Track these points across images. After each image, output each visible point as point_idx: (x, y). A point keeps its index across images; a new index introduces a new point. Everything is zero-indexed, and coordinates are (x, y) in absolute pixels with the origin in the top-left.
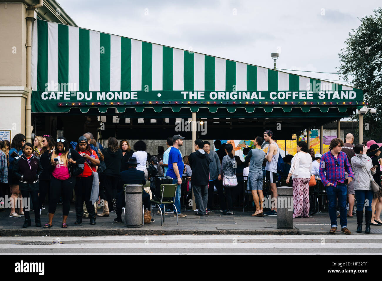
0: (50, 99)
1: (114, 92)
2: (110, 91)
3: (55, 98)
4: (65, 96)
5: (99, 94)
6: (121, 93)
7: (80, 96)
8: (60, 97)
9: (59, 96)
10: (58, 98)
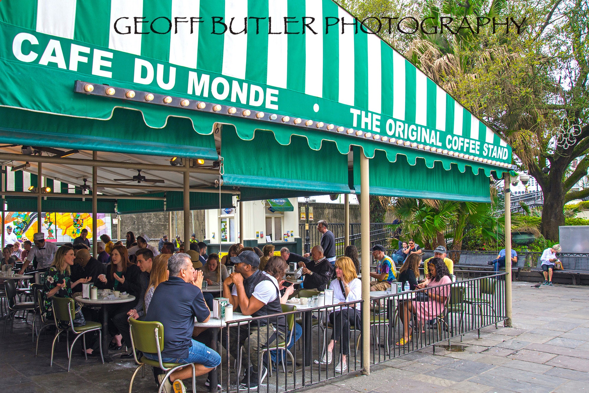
0: (44, 61)
1: (230, 80)
2: (223, 74)
3: (62, 65)
4: (97, 63)
5: (193, 76)
6: (245, 85)
7: (144, 74)
8: (79, 63)
9: (75, 59)
10: (74, 67)
